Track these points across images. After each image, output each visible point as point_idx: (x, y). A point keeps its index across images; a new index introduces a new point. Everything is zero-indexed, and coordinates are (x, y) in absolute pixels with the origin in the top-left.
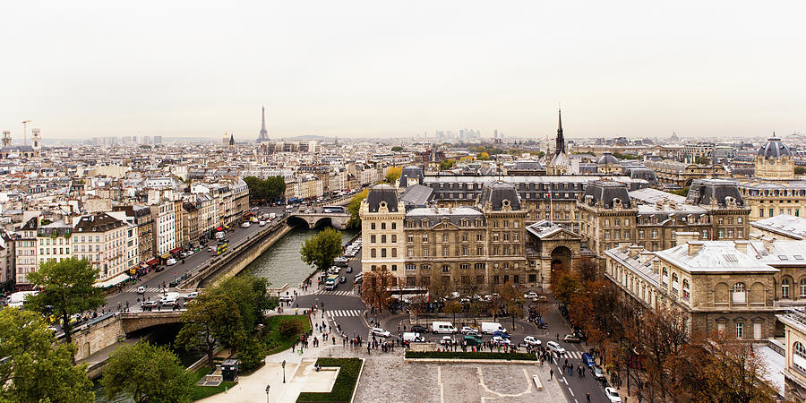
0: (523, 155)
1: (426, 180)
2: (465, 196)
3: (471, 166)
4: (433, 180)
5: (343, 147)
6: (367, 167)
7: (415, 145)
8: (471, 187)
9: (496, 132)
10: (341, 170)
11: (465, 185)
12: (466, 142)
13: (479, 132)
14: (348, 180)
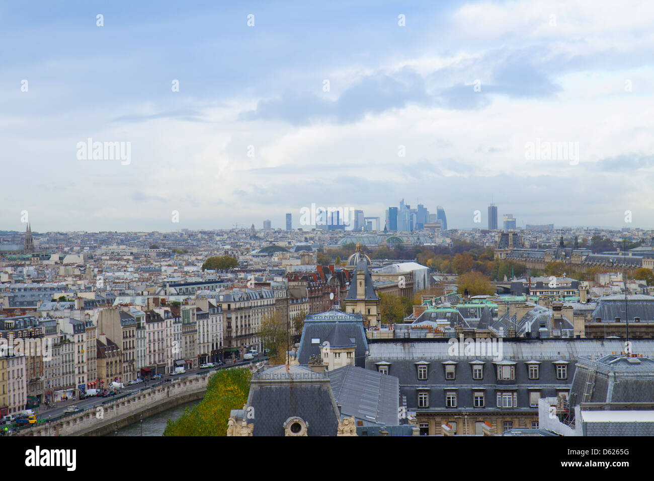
0: (603, 279)
1: (375, 352)
2: (491, 398)
3: (465, 312)
4: (396, 352)
5: (55, 258)
6: (152, 318)
7: (271, 250)
8: (506, 374)
9: (493, 212)
10: (80, 328)
11: (491, 367)
12: (409, 241)
13: (441, 214)
14: (100, 355)
